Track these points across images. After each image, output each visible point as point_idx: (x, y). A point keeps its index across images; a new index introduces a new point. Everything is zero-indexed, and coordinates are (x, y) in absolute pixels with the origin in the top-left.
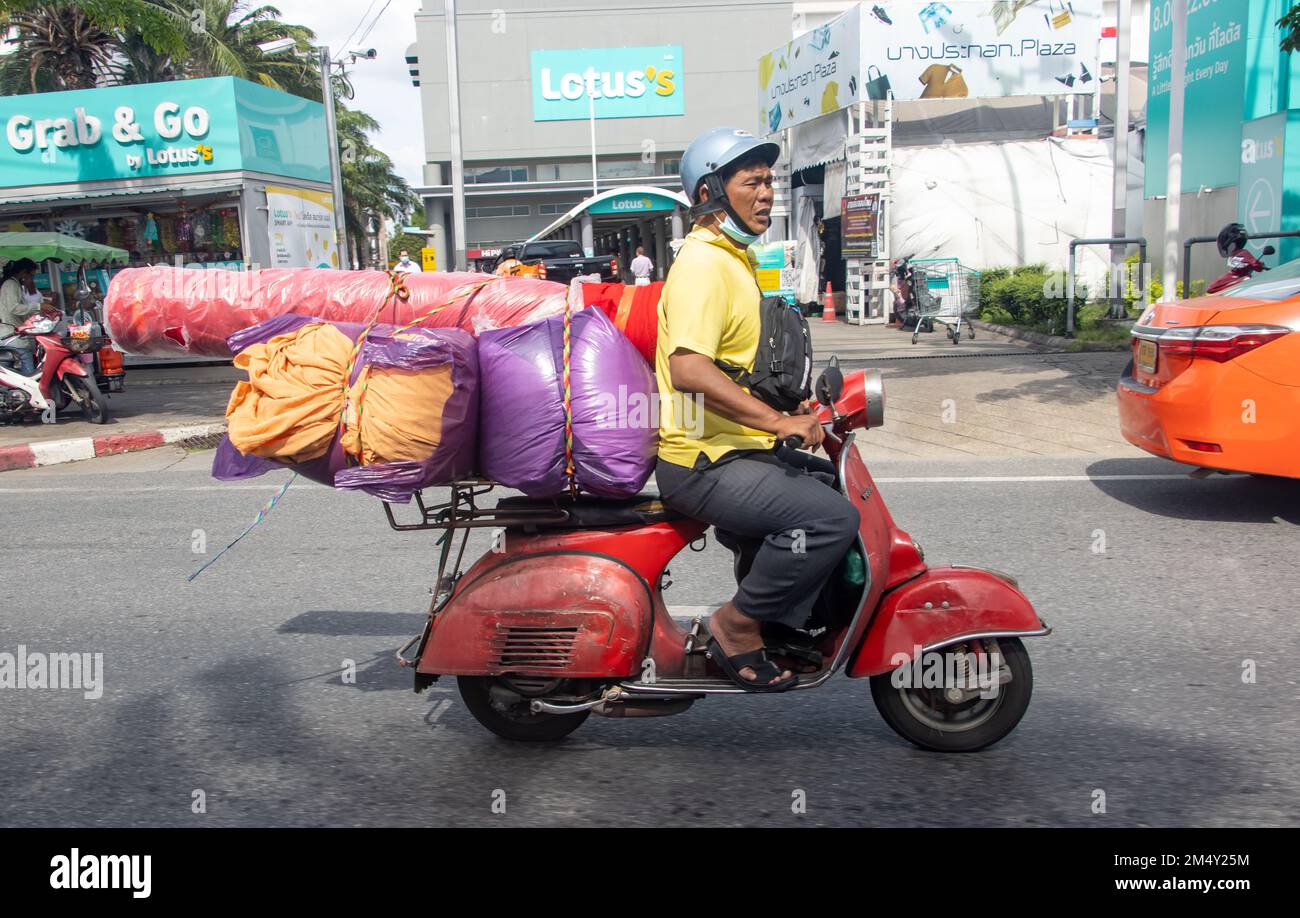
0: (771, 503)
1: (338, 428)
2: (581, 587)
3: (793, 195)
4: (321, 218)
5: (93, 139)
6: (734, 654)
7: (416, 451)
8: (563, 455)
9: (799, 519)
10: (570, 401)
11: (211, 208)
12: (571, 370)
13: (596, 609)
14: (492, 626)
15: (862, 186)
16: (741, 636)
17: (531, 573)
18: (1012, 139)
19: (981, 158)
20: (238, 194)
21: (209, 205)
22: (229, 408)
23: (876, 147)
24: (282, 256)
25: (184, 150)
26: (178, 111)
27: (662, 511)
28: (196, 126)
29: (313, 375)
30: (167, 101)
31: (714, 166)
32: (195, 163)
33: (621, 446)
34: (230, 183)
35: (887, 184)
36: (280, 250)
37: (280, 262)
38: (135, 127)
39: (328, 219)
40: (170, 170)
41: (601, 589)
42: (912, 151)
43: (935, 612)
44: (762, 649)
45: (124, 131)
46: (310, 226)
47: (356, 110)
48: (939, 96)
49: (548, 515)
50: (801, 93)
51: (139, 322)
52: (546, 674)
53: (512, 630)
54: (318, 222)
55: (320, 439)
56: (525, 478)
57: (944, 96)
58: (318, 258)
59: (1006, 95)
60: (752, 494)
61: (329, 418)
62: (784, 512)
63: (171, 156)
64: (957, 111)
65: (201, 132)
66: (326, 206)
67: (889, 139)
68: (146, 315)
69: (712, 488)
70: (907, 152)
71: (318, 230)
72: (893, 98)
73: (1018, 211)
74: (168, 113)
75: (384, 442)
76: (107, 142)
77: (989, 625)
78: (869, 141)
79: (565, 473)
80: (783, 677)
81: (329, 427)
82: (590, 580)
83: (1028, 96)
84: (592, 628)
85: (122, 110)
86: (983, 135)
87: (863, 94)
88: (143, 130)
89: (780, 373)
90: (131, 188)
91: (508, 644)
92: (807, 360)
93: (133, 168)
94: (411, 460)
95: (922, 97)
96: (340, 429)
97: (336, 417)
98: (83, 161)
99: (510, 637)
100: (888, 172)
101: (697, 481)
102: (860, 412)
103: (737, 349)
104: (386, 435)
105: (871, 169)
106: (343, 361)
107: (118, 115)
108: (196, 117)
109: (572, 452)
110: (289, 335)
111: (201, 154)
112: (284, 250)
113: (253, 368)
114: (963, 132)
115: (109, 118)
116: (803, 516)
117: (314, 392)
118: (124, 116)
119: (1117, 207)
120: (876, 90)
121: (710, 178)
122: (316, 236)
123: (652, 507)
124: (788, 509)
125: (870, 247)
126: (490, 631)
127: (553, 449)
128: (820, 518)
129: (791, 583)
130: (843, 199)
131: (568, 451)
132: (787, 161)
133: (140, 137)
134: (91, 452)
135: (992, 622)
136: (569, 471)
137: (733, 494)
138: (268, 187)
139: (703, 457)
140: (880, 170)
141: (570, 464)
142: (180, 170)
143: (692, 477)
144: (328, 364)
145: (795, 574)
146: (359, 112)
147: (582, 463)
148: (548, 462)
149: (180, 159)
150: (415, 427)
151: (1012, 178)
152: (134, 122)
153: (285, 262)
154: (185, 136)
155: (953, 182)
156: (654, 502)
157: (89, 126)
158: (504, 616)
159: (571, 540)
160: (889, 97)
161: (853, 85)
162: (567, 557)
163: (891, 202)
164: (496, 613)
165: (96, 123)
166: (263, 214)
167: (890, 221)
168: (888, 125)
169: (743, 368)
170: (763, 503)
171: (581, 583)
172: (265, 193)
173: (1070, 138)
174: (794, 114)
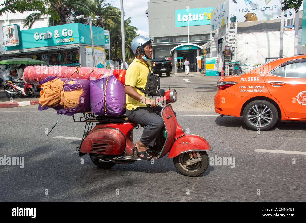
0: (145, 119)
1: (60, 100)
2: (108, 135)
3: (219, 46)
4: (100, 53)
5: (50, 37)
6: (140, 151)
7: (74, 105)
8: (104, 107)
9: (150, 122)
10: (106, 96)
11: (73, 52)
12: (107, 89)
13: (111, 140)
14: (91, 143)
15: (229, 44)
16: (141, 148)
17: (99, 132)
18: (270, 31)
19: (261, 36)
20: (78, 49)
21: (72, 51)
22: (40, 96)
23: (233, 34)
24: (89, 62)
25: (68, 39)
26: (67, 31)
27: (128, 120)
28: (70, 34)
29: (55, 89)
30: (64, 29)
31: (141, 44)
32: (70, 42)
33: (116, 106)
34: (76, 46)
35: (235, 43)
36: (89, 61)
37: (89, 63)
38: (58, 34)
39: (102, 53)
40: (65, 44)
41: (112, 136)
42: (243, 35)
43: (184, 144)
44: (146, 151)
45: (56, 35)
46: (97, 55)
47: (132, 26)
48: (249, 21)
49: (104, 120)
50: (218, 20)
51: (29, 77)
52: (101, 154)
53: (95, 144)
54: (99, 54)
55: (56, 102)
56: (97, 112)
57: (251, 21)
58: (99, 62)
59: (268, 20)
60: (142, 117)
61: (57, 98)
62: (147, 121)
63: (65, 41)
64: (257, 24)
65: (71, 35)
66: (102, 50)
67: (236, 32)
68: (31, 76)
69: (135, 115)
70: (242, 35)
71: (99, 56)
72: (237, 22)
73: (269, 49)
74: (65, 31)
75: (67, 103)
76: (53, 38)
77: (196, 148)
78: (231, 32)
79: (105, 111)
80: (150, 157)
81: (58, 100)
82: (110, 134)
83: (274, 20)
84: (110, 144)
85: (56, 31)
86: (263, 30)
87: (229, 21)
88: (60, 35)
89: (150, 90)
90: (58, 47)
91: (94, 147)
92: (158, 87)
93: (58, 43)
94: (73, 107)
95: (245, 21)
96: (60, 101)
97: (59, 98)
98: (48, 42)
99: (94, 145)
100: (236, 40)
101: (132, 113)
102: (169, 99)
103: (141, 84)
104: (67, 102)
105: (232, 39)
106: (61, 87)
107: (55, 32)
108: (70, 32)
109: (106, 106)
110: (52, 81)
111: (71, 40)
112: (90, 61)
113: (44, 87)
114: (258, 29)
115: (53, 33)
116: (151, 122)
117: (55, 93)
118: (56, 32)
119: (281, 49)
120: (233, 20)
121: (140, 47)
122: (99, 57)
123: (126, 119)
124: (148, 120)
125: (229, 59)
126: (90, 144)
127: (102, 106)
128: (153, 122)
129: (148, 136)
130: (225, 47)
131: (105, 106)
132: (217, 37)
133: (59, 37)
134: (30, 104)
135: (197, 148)
136: (106, 111)
137: (138, 117)
138: (86, 47)
139: (133, 108)
140: (234, 40)
141: (106, 109)
142: (67, 43)
143: (131, 113)
144: (57, 87)
145: (149, 134)
146: (133, 26)
147: (108, 109)
148: (101, 108)
149: (67, 41)
150: (73, 100)
151: (268, 41)
152: (58, 33)
153: (90, 63)
154: (68, 36)
155: (253, 42)
156: (126, 118)
157: (49, 34)
158: (93, 141)
159: (109, 125)
160: (236, 21)
161: (227, 19)
162: (107, 129)
163: (236, 48)
164: (92, 140)
165: (51, 33)
166: (85, 53)
167: (236, 52)
168: (236, 28)
169: (143, 89)
170: (143, 119)
171: (108, 134)
172: (85, 48)
173: (286, 30)
174: (217, 26)
